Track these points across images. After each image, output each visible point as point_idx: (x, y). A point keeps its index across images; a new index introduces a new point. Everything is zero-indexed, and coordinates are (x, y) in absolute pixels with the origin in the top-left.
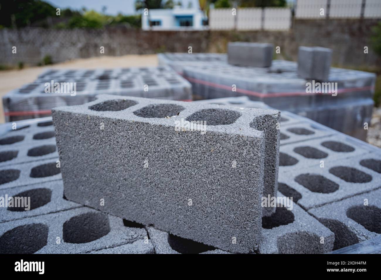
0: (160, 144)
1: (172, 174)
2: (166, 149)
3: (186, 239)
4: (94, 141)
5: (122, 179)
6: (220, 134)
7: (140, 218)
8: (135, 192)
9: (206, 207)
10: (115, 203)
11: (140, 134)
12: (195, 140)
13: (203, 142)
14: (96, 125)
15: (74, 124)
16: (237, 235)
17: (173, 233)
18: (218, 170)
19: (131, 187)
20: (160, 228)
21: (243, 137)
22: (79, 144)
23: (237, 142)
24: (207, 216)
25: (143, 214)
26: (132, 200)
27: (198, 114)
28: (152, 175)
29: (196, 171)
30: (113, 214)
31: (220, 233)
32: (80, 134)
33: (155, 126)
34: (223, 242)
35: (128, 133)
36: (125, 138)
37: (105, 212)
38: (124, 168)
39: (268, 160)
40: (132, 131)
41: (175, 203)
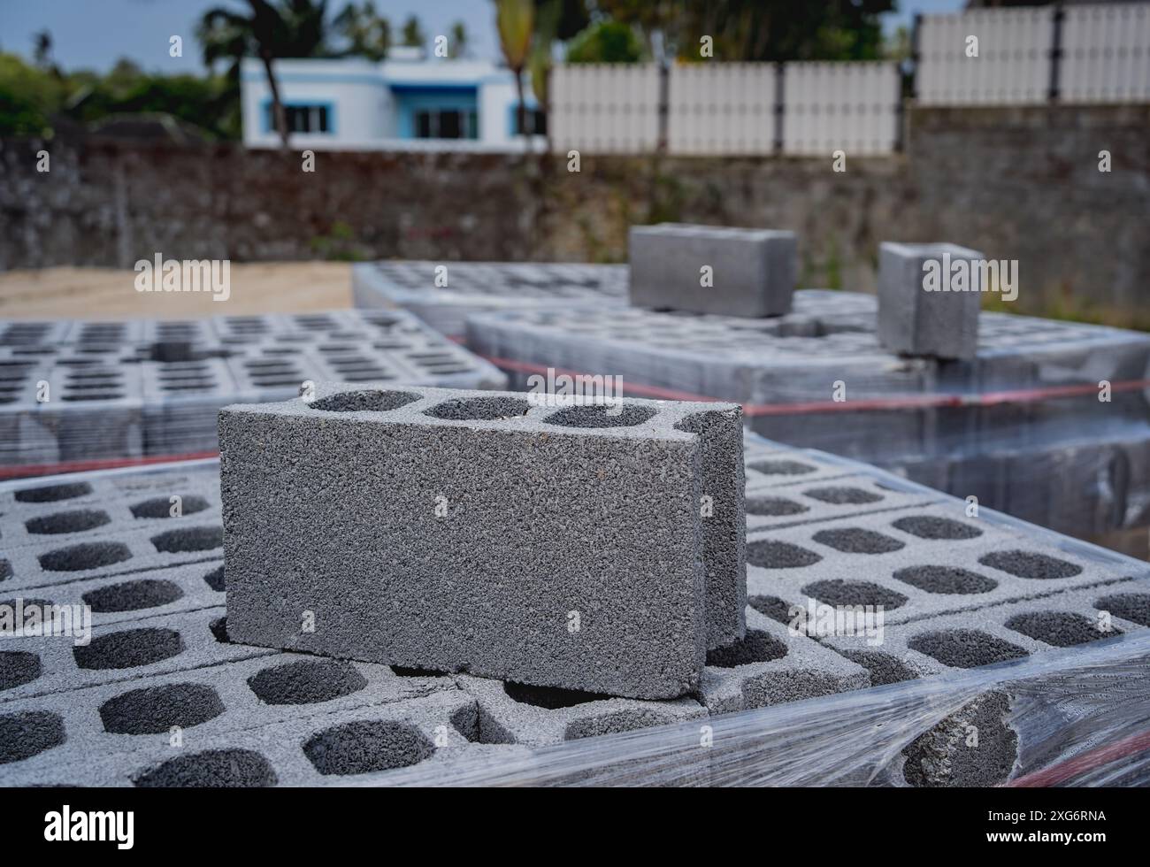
0: (492, 472)
1: (516, 535)
2: (505, 480)
3: (546, 687)
4: (329, 478)
5: (395, 562)
6: (615, 440)
7: (435, 655)
8: (426, 591)
9: (589, 602)
10: (371, 629)
11: (446, 452)
12: (566, 456)
13: (582, 459)
14: (338, 442)
15: (279, 442)
16: (655, 654)
17: (514, 679)
18: (613, 515)
19: (417, 581)
20: (483, 671)
21: (659, 442)
22: (288, 489)
23: (648, 454)
24: (592, 622)
25: (443, 644)
26: (418, 612)
27: (566, 415)
28: (470, 544)
29: (567, 523)
30: (363, 658)
31: (620, 657)
32: (294, 464)
33: (482, 432)
34: (627, 677)
35: (419, 452)
36: (411, 464)
37: (343, 655)
38: (403, 536)
39: (719, 511)
40: (429, 448)
41: (521, 603)
